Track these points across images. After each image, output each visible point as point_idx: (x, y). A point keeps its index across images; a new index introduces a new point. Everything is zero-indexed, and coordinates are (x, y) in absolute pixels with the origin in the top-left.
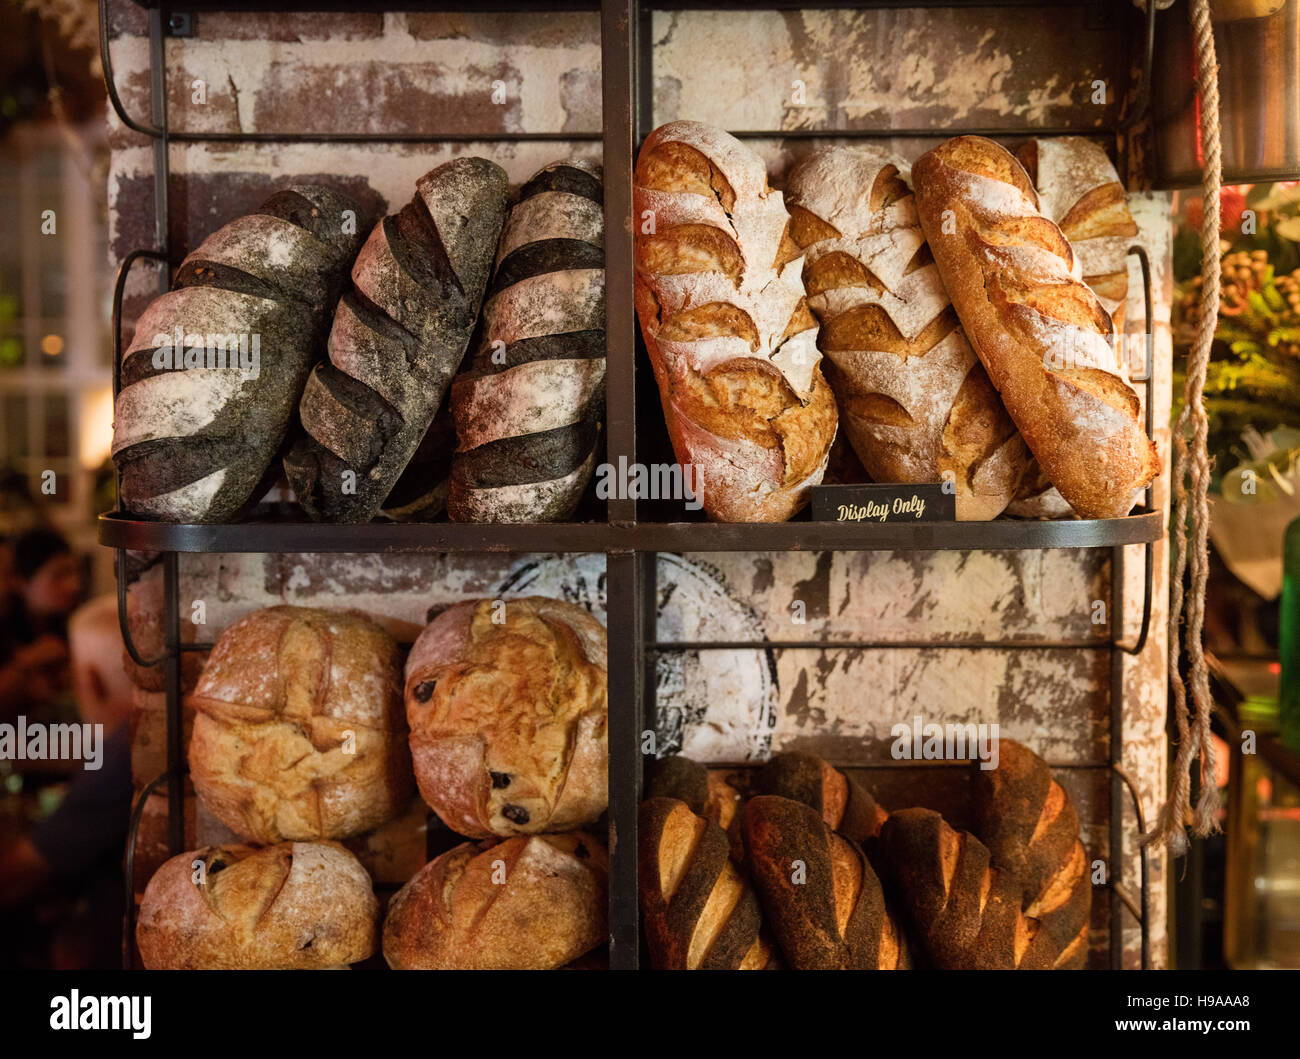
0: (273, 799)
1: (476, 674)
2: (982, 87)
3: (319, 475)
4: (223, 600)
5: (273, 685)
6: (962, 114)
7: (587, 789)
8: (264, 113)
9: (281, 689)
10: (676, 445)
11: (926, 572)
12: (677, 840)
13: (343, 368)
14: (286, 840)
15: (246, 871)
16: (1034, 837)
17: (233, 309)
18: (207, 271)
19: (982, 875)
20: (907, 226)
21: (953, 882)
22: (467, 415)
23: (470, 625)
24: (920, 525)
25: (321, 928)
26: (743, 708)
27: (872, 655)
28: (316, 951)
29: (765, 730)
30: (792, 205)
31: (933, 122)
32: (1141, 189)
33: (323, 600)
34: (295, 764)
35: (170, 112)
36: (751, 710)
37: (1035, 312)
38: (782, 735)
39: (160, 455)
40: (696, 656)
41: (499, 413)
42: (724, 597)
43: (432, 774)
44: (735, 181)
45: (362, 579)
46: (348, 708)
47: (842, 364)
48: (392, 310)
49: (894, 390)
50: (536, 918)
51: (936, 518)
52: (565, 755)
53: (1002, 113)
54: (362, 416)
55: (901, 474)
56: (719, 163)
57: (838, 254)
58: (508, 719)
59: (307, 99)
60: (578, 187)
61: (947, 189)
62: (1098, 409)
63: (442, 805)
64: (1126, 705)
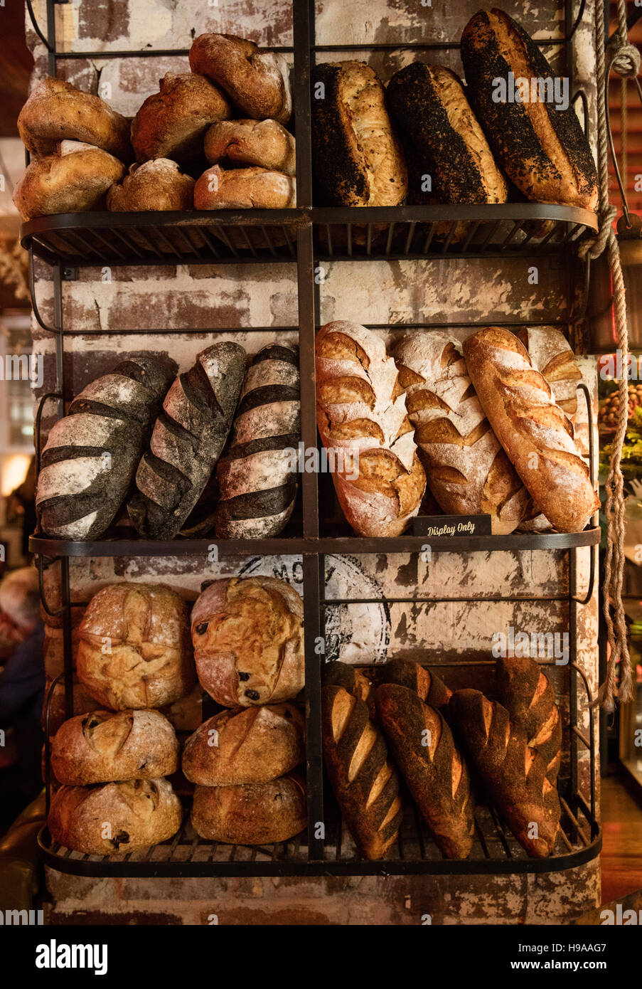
0: (122, 687)
1: (230, 619)
2: (496, 300)
3: (147, 513)
4: (93, 579)
5: (121, 626)
6: (485, 314)
7: (290, 680)
8: (114, 319)
9: (125, 628)
10: (339, 495)
11: (469, 560)
12: (342, 709)
13: (159, 456)
14: (128, 708)
15: (108, 726)
16: (532, 704)
17: (100, 425)
18: (86, 405)
19: (506, 726)
20: (461, 376)
21: (490, 729)
22: (226, 481)
23: (226, 593)
24: (472, 537)
25: (150, 757)
26: (372, 634)
27: (441, 605)
28: (147, 770)
29: (384, 646)
30: (399, 365)
31: (470, 318)
32: (582, 354)
33: (146, 578)
34: (133, 668)
35: (64, 320)
36: (376, 636)
37: (533, 422)
38: (393, 649)
39: (62, 504)
40: (346, 607)
41: (244, 479)
42: (361, 574)
43: (207, 673)
44: (370, 353)
45: (166, 567)
46: (161, 637)
47: (428, 451)
48: (185, 425)
49: (457, 465)
50: (265, 751)
51: (480, 534)
52: (278, 662)
53: (507, 314)
54: (170, 482)
55: (461, 510)
56: (361, 343)
57: (424, 391)
58: (248, 643)
59: (136, 312)
60: (284, 357)
61: (483, 355)
62: (568, 474)
63: (212, 690)
64: (578, 630)
